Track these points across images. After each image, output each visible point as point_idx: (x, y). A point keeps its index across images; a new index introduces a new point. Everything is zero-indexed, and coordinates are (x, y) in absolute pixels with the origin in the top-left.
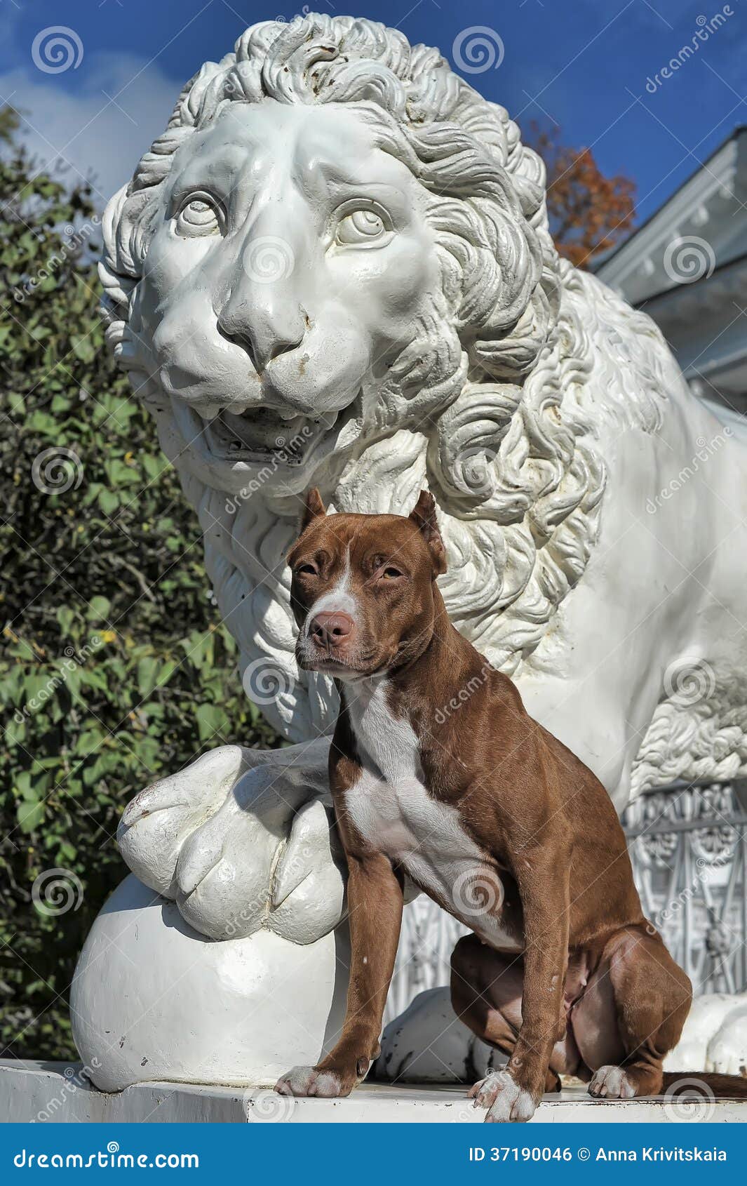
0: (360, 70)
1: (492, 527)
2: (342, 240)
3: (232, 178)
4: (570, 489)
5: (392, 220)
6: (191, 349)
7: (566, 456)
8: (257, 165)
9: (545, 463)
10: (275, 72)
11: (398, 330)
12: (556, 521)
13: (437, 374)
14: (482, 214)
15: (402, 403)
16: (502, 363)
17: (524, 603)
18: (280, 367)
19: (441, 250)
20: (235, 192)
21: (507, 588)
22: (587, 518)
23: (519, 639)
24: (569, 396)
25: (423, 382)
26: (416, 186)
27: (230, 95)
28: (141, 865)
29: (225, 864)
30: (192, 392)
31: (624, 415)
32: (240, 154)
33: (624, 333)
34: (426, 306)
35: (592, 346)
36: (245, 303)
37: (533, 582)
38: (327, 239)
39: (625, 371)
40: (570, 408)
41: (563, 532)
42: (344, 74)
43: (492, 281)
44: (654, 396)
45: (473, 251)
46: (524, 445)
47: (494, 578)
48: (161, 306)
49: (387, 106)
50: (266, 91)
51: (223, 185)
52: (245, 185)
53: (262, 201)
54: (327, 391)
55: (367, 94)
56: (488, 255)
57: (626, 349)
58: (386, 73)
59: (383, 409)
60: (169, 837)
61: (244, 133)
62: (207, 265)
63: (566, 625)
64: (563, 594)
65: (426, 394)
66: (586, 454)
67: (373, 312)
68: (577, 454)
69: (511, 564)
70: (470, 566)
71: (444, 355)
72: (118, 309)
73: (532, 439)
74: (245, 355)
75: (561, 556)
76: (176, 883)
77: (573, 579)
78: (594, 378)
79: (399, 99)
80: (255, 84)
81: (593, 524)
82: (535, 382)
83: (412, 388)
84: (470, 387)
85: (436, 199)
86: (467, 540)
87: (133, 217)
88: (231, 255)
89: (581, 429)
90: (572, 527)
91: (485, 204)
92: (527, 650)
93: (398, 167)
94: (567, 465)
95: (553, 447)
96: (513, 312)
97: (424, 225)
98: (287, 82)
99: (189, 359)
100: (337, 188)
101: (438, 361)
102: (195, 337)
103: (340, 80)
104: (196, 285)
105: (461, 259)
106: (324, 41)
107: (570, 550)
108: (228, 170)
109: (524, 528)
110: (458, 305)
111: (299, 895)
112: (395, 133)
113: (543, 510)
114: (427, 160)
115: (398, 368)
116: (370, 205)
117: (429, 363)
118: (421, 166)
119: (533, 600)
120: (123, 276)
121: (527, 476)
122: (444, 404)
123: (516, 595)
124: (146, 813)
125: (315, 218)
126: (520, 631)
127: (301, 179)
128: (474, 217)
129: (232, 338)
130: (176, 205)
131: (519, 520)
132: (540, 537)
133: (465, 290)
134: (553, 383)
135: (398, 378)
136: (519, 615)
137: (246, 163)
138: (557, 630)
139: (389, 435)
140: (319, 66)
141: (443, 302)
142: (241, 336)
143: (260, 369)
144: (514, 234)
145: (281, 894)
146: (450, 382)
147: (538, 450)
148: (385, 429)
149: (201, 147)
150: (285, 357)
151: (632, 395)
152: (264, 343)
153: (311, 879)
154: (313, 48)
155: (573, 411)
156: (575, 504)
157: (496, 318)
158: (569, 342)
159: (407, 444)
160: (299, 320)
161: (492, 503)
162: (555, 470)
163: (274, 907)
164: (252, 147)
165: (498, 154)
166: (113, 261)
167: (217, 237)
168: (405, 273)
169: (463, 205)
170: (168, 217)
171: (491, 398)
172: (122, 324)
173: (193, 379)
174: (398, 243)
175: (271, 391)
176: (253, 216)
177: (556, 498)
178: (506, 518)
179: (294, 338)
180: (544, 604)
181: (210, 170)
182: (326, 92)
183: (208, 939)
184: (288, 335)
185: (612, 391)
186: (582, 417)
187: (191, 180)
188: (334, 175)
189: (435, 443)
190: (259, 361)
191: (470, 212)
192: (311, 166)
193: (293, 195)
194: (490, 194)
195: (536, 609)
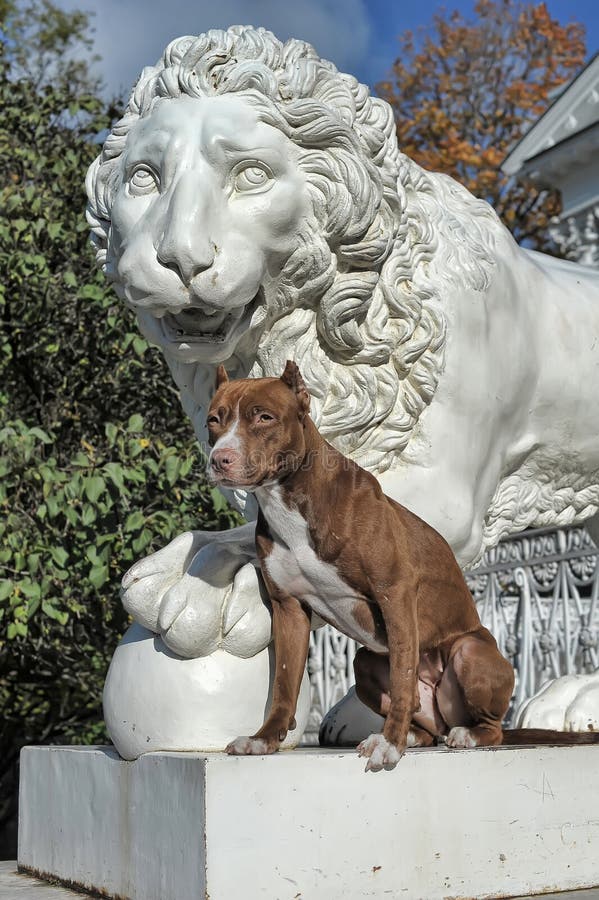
0: (244, 69)
1: (366, 369)
2: (239, 188)
3: (161, 155)
4: (421, 337)
5: (272, 171)
6: (141, 273)
7: (415, 315)
8: (177, 144)
9: (401, 321)
10: (187, 76)
11: (283, 245)
12: (412, 360)
13: (315, 270)
14: (337, 159)
15: (294, 291)
16: (361, 259)
17: (393, 418)
18: (200, 281)
19: (311, 187)
20: (163, 164)
21: (379, 409)
22: (434, 356)
23: (392, 443)
24: (419, 275)
25: (307, 276)
26: (290, 144)
27: (159, 92)
28: (136, 614)
29: (189, 609)
30: (145, 302)
31: (460, 281)
32: (165, 137)
33: (461, 219)
34: (303, 225)
35: (436, 233)
36: (172, 242)
37: (399, 403)
38: (229, 189)
39: (460, 249)
40: (420, 279)
41: (418, 367)
42: (233, 72)
43: (346, 205)
44: (484, 264)
45: (332, 185)
46: (385, 310)
47: (369, 404)
48: (123, 244)
49: (265, 92)
50: (182, 89)
51: (156, 160)
52: (169, 160)
53: (182, 169)
54: (233, 294)
55: (251, 84)
56: (342, 187)
57: (463, 232)
58: (263, 69)
59: (281, 296)
60: (152, 594)
61: (168, 122)
62: (149, 215)
63: (424, 430)
64: (420, 411)
65: (310, 284)
66: (431, 312)
67: (263, 236)
68: (424, 313)
69: (381, 392)
70: (352, 396)
71: (319, 258)
72: (101, 242)
73: (390, 305)
74: (176, 275)
75: (417, 384)
76: (159, 623)
77: (427, 399)
78: (438, 256)
79: (273, 86)
80: (174, 85)
81: (439, 360)
82: (389, 267)
83: (300, 281)
84: (340, 276)
85: (304, 152)
86: (348, 379)
87: (104, 180)
88: (164, 208)
89: (426, 295)
90: (423, 363)
91: (339, 151)
92: (399, 450)
93: (276, 132)
94: (418, 322)
95: (406, 309)
96: (363, 225)
97: (298, 171)
98: (195, 82)
99: (140, 281)
100: (232, 155)
101: (315, 262)
102: (142, 265)
103: (231, 77)
104: (143, 230)
105: (324, 191)
106: (218, 51)
107: (423, 379)
108: (157, 149)
109: (390, 367)
110: (326, 223)
111: (241, 626)
112: (273, 111)
113: (403, 354)
114: (296, 126)
115: (287, 269)
116: (256, 164)
117: (309, 263)
118: (292, 130)
119: (400, 416)
120: (102, 219)
121: (389, 332)
122: (322, 290)
123: (386, 414)
124: (136, 580)
125: (218, 177)
126: (392, 438)
127: (206, 152)
128: (332, 162)
129: (167, 265)
130: (129, 173)
131: (385, 362)
132: (402, 372)
133: (329, 213)
134: (405, 265)
135: (288, 275)
136: (390, 427)
137: (170, 144)
138: (419, 434)
139: (289, 313)
140: (217, 69)
141: (314, 221)
142: (172, 264)
143: (187, 285)
144: (359, 171)
145: (228, 626)
146: (325, 275)
147: (395, 313)
148: (285, 309)
149: (143, 131)
150: (202, 275)
151: (466, 266)
152: (187, 268)
153: (248, 615)
154: (211, 56)
155: (421, 283)
156: (426, 347)
157: (352, 229)
158: (417, 233)
159: (301, 318)
160: (209, 250)
161: (364, 353)
162: (408, 325)
163: (224, 635)
164: (173, 132)
165: (348, 113)
166: (95, 209)
167: (156, 194)
168: (285, 207)
169: (323, 154)
170: (124, 181)
171: (353, 283)
172: (105, 251)
173: (145, 294)
174: (278, 187)
175: (195, 297)
176: (176, 181)
177: (411, 344)
178: (375, 362)
179: (208, 263)
180: (407, 417)
181: (147, 150)
182: (222, 86)
183: (183, 658)
184: (203, 260)
185: (450, 265)
186: (427, 286)
187: (136, 157)
188: (228, 146)
189: (320, 317)
190: (185, 280)
191: (327, 158)
192: (213, 140)
193: (203, 164)
194: (341, 144)
195: (401, 422)
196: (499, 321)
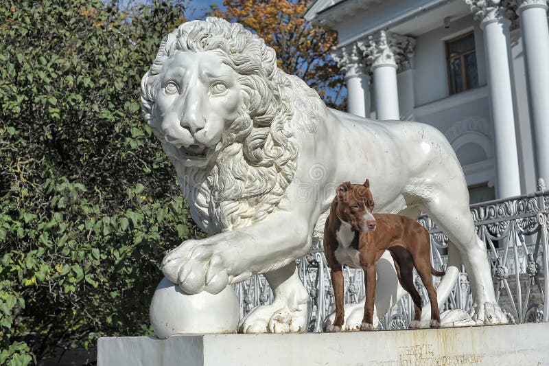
0: (216, 40)
1: (264, 169)
2: (214, 93)
3: (181, 78)
4: (287, 155)
5: (228, 86)
6: (173, 130)
7: (285, 145)
8: (188, 73)
9: (279, 148)
10: (191, 42)
11: (231, 117)
12: (283, 165)
13: (244, 127)
14: (255, 80)
15: (234, 136)
16: (263, 122)
17: (275, 190)
18: (199, 134)
19: (244, 91)
20: (182, 82)
21: (269, 186)
22: (293, 163)
23: (274, 201)
24: (286, 126)
25: (240, 129)
26: (235, 73)
27: (178, 48)
28: (168, 276)
29: (192, 273)
30: (174, 142)
31: (304, 129)
32: (182, 70)
33: (304, 99)
34: (239, 108)
35: (294, 106)
36: (187, 118)
37: (277, 183)
38: (209, 93)
39: (304, 114)
40: (287, 129)
41: (286, 168)
42: (211, 41)
43: (258, 100)
44: (314, 120)
45: (252, 91)
46: (272, 143)
47: (265, 184)
48: (163, 115)
49: (224, 50)
50: (189, 48)
51: (179, 80)
52: (185, 80)
53: (190, 85)
55: (219, 47)
56: (257, 92)
57: (305, 106)
58: (224, 40)
59: (229, 138)
60: (176, 267)
61: (183, 63)
62: (176, 104)
63: (288, 195)
64: (286, 186)
65: (241, 133)
66: (291, 143)
67: (224, 114)
68: (289, 144)
69: (270, 179)
70: (258, 181)
71: (246, 122)
72: (148, 111)
73: (274, 140)
74: (188, 131)
75: (285, 175)
76: (179, 279)
77: (289, 182)
78: (294, 117)
79: (228, 48)
80: (185, 45)
81: (295, 164)
82: (274, 124)
83: (237, 131)
84: (255, 130)
85: (241, 76)
86: (256, 173)
87: (151, 84)
88: (182, 102)
89: (289, 136)
90: (288, 166)
91: (255, 76)
92: (277, 204)
93: (229, 68)
94: (285, 148)
95: (281, 142)
96: (265, 108)
97: (238, 84)
98: (195, 45)
99: (173, 133)
100: (211, 79)
101: (244, 124)
102: (173, 127)
103: (210, 43)
104: (173, 110)
105: (249, 93)
106: (205, 32)
107: (288, 173)
108: (179, 75)
109: (274, 168)
110: (249, 107)
111: (213, 281)
112: (228, 59)
113: (279, 162)
114: (238, 65)
115: (232, 126)
116: (221, 83)
117: (241, 125)
118: (236, 67)
119: (277, 189)
120: (149, 101)
121: (273, 152)
122: (247, 135)
123: (273, 187)
124: (169, 261)
125: (205, 88)
126: (274, 198)
127: (201, 77)
128: (252, 80)
129: (184, 127)
130: (165, 84)
131: (272, 165)
132: (279, 170)
133: (251, 103)
134: (280, 123)
135: (232, 129)
136: (273, 194)
137: (185, 74)
138: (286, 197)
139: (231, 144)
140: (204, 40)
141: (244, 106)
142: (187, 127)
143: (193, 136)
144: (263, 83)
145: (208, 281)
146: (248, 129)
147: (276, 144)
148: (230, 143)
149: (171, 65)
150: (199, 132)
151: (307, 123)
152: (194, 129)
153: (216, 277)
154: (202, 34)
155: (287, 130)
156: (288, 160)
157: (260, 110)
158: (286, 107)
159: (237, 147)
160: (203, 121)
161: (263, 162)
162: (282, 149)
163: (206, 285)
164: (186, 68)
165: (259, 58)
166: (145, 96)
167: (177, 94)
168: (232, 102)
169: (249, 77)
170: (162, 87)
171: (260, 133)
172: (149, 115)
173: (174, 139)
174: (230, 93)
175: (196, 141)
176: (188, 88)
177: (283, 158)
178: (267, 166)
179: (201, 126)
180: (281, 190)
181: (174, 75)
182: (206, 47)
183: (188, 294)
185: (300, 123)
186: (290, 132)
187: (169, 77)
188: (210, 75)
189: (245, 146)
190: (192, 134)
191: (250, 79)
192: (204, 72)
193: (199, 83)
194: (257, 73)
195: (279, 192)
196: (320, 146)
